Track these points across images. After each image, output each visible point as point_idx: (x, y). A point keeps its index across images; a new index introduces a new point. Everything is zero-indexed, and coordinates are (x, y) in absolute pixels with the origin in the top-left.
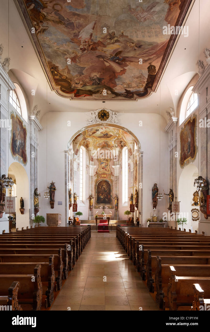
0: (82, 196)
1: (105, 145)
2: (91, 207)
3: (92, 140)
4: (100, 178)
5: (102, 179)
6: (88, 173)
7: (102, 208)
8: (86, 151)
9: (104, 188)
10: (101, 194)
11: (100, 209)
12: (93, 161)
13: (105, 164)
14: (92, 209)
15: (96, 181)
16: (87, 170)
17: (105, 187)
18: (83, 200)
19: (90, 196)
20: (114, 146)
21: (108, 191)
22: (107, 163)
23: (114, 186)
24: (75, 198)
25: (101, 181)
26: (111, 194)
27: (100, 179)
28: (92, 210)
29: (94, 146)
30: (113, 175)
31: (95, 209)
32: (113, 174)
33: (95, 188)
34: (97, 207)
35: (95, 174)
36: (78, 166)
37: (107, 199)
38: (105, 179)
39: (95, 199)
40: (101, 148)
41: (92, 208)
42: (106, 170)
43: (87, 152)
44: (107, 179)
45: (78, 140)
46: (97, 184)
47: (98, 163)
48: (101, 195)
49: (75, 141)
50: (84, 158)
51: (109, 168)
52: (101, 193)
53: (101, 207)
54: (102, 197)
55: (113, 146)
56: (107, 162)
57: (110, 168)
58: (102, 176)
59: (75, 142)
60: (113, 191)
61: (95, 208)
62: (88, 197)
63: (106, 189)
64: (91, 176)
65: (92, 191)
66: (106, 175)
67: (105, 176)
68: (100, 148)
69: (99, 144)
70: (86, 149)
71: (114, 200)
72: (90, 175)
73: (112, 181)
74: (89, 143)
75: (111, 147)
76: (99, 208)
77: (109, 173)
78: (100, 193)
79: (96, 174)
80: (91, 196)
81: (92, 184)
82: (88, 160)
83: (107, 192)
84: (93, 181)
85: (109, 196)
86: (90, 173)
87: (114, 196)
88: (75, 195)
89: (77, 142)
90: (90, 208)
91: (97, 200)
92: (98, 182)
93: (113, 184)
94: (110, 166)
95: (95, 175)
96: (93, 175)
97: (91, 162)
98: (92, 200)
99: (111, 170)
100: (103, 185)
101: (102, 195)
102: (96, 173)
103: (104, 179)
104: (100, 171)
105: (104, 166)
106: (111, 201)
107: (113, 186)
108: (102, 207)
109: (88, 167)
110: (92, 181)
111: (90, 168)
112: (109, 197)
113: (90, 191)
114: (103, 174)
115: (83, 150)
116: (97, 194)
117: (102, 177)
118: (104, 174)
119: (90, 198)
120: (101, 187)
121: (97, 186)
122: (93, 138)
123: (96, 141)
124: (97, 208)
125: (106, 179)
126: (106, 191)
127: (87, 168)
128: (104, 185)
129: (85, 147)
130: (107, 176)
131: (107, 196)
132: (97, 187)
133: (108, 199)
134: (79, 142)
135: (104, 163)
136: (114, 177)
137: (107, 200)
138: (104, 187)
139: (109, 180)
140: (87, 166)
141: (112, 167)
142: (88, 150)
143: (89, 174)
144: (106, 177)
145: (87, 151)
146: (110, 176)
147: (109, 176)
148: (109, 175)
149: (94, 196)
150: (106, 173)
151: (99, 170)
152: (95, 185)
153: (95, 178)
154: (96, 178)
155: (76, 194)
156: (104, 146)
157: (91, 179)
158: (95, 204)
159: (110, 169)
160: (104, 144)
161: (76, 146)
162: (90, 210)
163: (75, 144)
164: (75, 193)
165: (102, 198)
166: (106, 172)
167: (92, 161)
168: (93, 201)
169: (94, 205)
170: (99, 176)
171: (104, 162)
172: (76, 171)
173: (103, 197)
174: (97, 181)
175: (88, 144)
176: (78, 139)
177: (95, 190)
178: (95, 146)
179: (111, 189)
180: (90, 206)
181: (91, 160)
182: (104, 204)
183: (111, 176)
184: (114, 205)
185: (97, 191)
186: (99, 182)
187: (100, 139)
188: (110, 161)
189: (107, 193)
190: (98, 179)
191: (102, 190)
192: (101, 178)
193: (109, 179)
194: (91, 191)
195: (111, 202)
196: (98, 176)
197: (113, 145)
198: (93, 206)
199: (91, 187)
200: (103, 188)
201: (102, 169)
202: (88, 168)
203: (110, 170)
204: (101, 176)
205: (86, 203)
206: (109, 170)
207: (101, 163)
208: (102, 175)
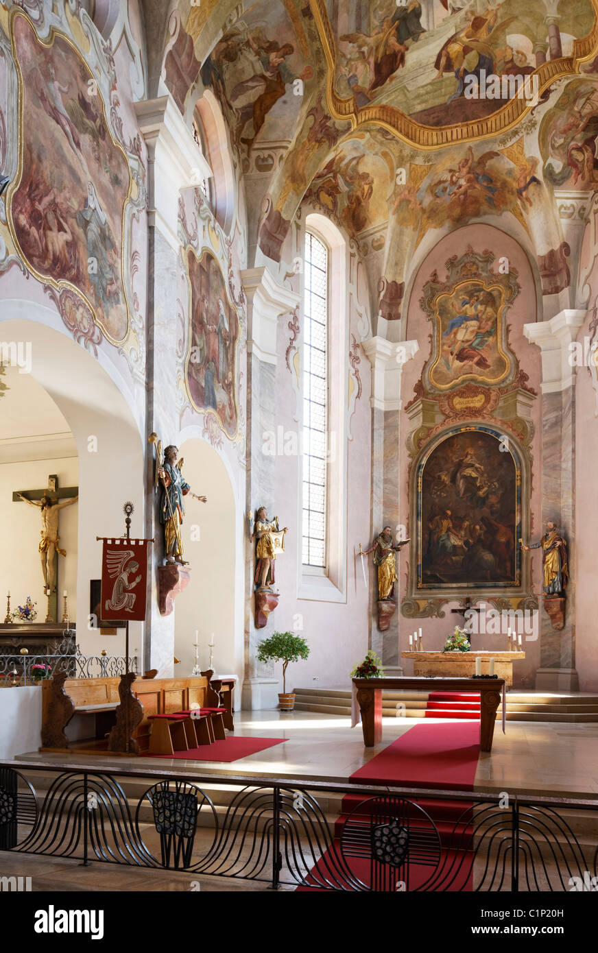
0: (326, 540)
1: (476, 201)
2: (385, 607)
3: (385, 155)
4: (439, 418)
5: (458, 422)
6: (365, 395)
7: (454, 611)
8: (352, 255)
9: (470, 481)
10: (446, 523)
11: (442, 615)
12: (397, 317)
13: (474, 323)
14: (392, 620)
15: (418, 441)
16: (357, 371)
17: (474, 475)
18: (332, 563)
19: (376, 539)
20: (539, 175)
21: (493, 499)
22: (488, 320)
23: (536, 463)
24: (263, 543)
25: (451, 434)
26: (518, 519)
27: (443, 427)
28: (388, 623)
29: (399, 205)
30: (532, 393)
31: (413, 616)
32: (529, 384)
33: (411, 485)
34: (423, 604)
35: (412, 395)
36: (292, 340)
37: (490, 549)
38: (475, 423)
39: (407, 559)
40: (447, 224)
41: (391, 614)
42: (482, 363)
43: (356, 259)
44: (492, 422)
45: (273, 136)
46: (424, 462)
47: (428, 327)
48: (448, 529)
49: (256, 146)
50: (334, 296)
51: (502, 346)
52: (451, 517)
53: (446, 608)
54: (455, 541)
55: (534, 179)
56: (489, 310)
57: (508, 345)
58: (459, 404)
59: (254, 154)
60: (529, 497)
61: (413, 610)
62: (365, 540)
63: (479, 488)
64: (387, 415)
65: (388, 504)
66: (481, 398)
67: (477, 402)
68: (440, 225)
69: (432, 189)
70: (352, 237)
71: (539, 553)
72: (380, 406)
73: (525, 428)
74: (366, 187)
75: (520, 193)
76: (434, 610)
77: (503, 381)
78: (445, 516)
79: (416, 399)
80: (383, 535)
81: (388, 462)
82: (364, 308)
83: (492, 506)
84: (396, 441)
85: (503, 529)
86: (379, 392)
87: (538, 528)
88: (260, 525)
89: (266, 153)
90: (380, 615)
91: (420, 562)
92: (429, 445)
93: (534, 452)
94: (508, 331)
95: (410, 403)
96: (399, 406)
97: (382, 322)
98: (390, 559)
99: (519, 356)
100: (460, 465)
101: (457, 526)
102: (420, 388)
103: (469, 420)
104: (440, 376)
105: (469, 337)
106: (520, 560)
107: (530, 462)
108: (456, 605)
109: (359, 352)
110: (391, 445)
111: (378, 364)
112: (503, 540)
113: (379, 510)
114: (462, 394)
115: (329, 250)
116: (420, 524)
117: (456, 415)
118: (469, 389)
119: (379, 548)
120: (446, 478)
121: (421, 475)
122: (385, 133)
123: (413, 157)
124: (426, 613)
125: (480, 420)
126: (483, 500)
127: (354, 359)
128: (468, 460)
129: (339, 225)
130: (488, 400)
131: (491, 530)
132: (420, 480)
133: (494, 554)
134: (285, 153)
135: (467, 319)
136: (536, 402)
137: (488, 557)
138: (469, 472)
139: (504, 423)
140: (356, 346)
141: (523, 339)
142: (365, 245)
143: (372, 396)
144: (483, 407)
145: (354, 251)
146: (511, 401)
147: (503, 397)
148: (502, 391)
149: (401, 535)
150: (483, 382)
151: (435, 372)
152: (413, 470)
153: (408, 426)
154: (418, 423)
155: (269, 515)
156: (471, 208)
157: (382, 432)
158: (410, 585)
159: (513, 353)
160: (465, 193)
161: (266, 184)
162: (374, 625)
163: (254, 172)
164: (259, 515)
165: (454, 546)
166: (480, 378)
167: (390, 317)
168: (398, 566)
169: (401, 592)
170: (437, 408)
171: (471, 311)
172: (273, 367)
173: (459, 543)
174: (424, 442)
175: (358, 201)
176: (272, 127)
177: (410, 501)
178: (409, 202)
179: (518, 483)
180: (378, 598)
181: (386, 309)
182: (471, 585)
183: (520, 398)
184: (538, 590)
185: (420, 502)
186: (434, 447)
187: (433, 135)
188: (510, 301)
189: (492, 513)
190: (430, 429)
191: (458, 493)
192: (448, 417)
193: (506, 419)
194: (385, 503)
195: (517, 572)
196: (427, 412)
197: (534, 163)
198: (399, 600)
199: (386, 481)
200: (461, 484)
201: (457, 363)
202: (363, 359)
203: (508, 359)
204: (452, 408)
205: (351, 580)
206: (501, 364)
207: (448, 323)
208: (457, 400)
